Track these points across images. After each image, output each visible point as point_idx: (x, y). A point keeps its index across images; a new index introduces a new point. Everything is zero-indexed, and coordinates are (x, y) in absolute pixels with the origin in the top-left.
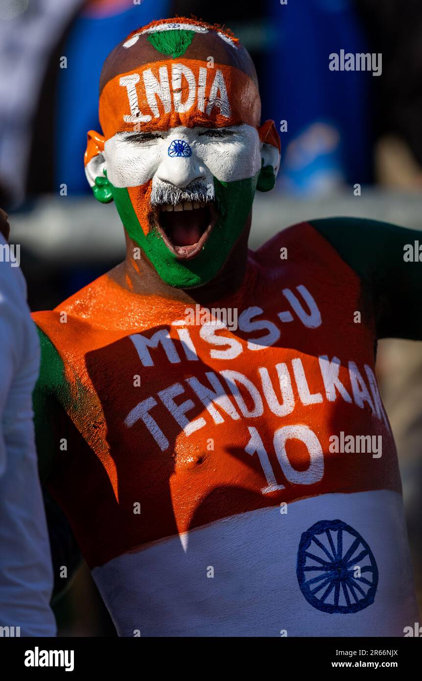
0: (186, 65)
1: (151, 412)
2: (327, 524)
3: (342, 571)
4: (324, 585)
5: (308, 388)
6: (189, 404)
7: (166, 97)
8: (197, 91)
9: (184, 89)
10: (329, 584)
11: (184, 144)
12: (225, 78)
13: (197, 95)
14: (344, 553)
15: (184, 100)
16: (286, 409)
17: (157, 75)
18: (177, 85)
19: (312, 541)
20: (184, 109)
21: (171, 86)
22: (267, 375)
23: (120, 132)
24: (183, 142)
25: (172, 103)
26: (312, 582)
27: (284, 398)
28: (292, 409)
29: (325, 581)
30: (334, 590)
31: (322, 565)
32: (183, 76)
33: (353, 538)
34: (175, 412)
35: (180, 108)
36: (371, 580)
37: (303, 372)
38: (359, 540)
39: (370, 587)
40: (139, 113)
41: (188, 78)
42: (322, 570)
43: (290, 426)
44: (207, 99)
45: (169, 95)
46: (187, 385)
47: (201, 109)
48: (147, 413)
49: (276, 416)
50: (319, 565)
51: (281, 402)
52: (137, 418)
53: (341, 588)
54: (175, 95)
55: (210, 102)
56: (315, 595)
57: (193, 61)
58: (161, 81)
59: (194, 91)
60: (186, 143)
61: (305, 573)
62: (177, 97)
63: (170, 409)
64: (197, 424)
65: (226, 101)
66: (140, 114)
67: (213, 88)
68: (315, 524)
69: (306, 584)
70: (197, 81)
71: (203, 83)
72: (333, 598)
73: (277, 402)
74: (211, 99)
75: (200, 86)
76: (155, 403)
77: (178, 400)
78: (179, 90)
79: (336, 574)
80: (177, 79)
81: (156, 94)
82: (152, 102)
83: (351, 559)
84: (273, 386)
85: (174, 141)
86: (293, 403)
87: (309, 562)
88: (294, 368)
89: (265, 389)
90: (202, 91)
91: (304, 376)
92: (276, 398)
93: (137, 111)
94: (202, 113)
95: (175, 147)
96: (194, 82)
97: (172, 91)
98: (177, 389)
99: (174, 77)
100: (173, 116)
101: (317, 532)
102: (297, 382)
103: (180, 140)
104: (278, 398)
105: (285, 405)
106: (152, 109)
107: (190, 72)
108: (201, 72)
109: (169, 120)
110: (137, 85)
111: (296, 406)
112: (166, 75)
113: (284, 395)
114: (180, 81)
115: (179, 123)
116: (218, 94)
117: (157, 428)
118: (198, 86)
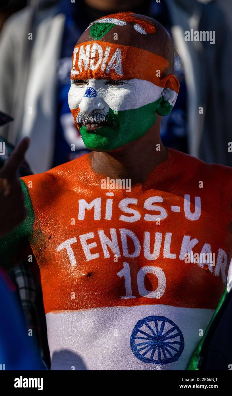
0: (100, 45)
1: (72, 246)
2: (156, 317)
3: (160, 341)
4: (147, 347)
5: (170, 249)
6: (94, 245)
7: (87, 61)
8: (103, 59)
9: (96, 58)
10: (150, 347)
11: (92, 89)
12: (122, 53)
13: (102, 62)
14: (163, 333)
15: (95, 64)
16: (153, 257)
17: (85, 49)
18: (93, 55)
19: (144, 324)
20: (94, 68)
21: (90, 55)
22: (149, 236)
24: (92, 88)
25: (89, 64)
26: (138, 345)
27: (154, 251)
28: (156, 258)
29: (147, 345)
30: (152, 350)
31: (147, 337)
32: (97, 50)
33: (171, 326)
34: (85, 247)
36: (178, 349)
37: (170, 241)
38: (176, 327)
39: (177, 352)
41: (99, 52)
42: (147, 340)
43: (152, 267)
44: (107, 64)
45: (89, 60)
46: (97, 234)
47: (103, 69)
48: (70, 245)
49: (146, 259)
50: (146, 337)
51: (152, 252)
52: (63, 248)
53: (157, 350)
54: (91, 60)
55: (108, 66)
56: (140, 352)
57: (104, 43)
58: (86, 53)
59: (101, 60)
60: (94, 89)
61: (135, 340)
62: (92, 61)
63: (83, 246)
64: (94, 256)
65: (120, 66)
66: (75, 70)
67: (112, 58)
68: (149, 317)
69: (135, 346)
70: (104, 54)
71: (107, 55)
72: (150, 355)
73: (150, 252)
74: (109, 65)
75: (105, 57)
76: (76, 241)
77: (89, 241)
78: (94, 58)
79: (156, 342)
80: (94, 52)
81: (82, 60)
82: (80, 63)
83: (168, 336)
84: (150, 243)
85: (87, 88)
86: (158, 255)
87: (139, 335)
88: (166, 237)
89: (145, 243)
90: (105, 60)
91: (170, 243)
92: (150, 250)
93: (74, 68)
94: (103, 71)
95: (87, 91)
96: (102, 55)
97: (90, 58)
98: (91, 235)
99: (93, 51)
100: (88, 72)
101: (149, 320)
102: (165, 245)
103: (91, 87)
104: (151, 250)
105: (153, 255)
106: (79, 68)
107: (101, 48)
108: (107, 49)
109: (87, 74)
110: (77, 54)
111: (159, 257)
112: (89, 49)
113: (155, 249)
114: (95, 53)
115: (91, 76)
116: (115, 62)
117: (73, 254)
118: (104, 57)
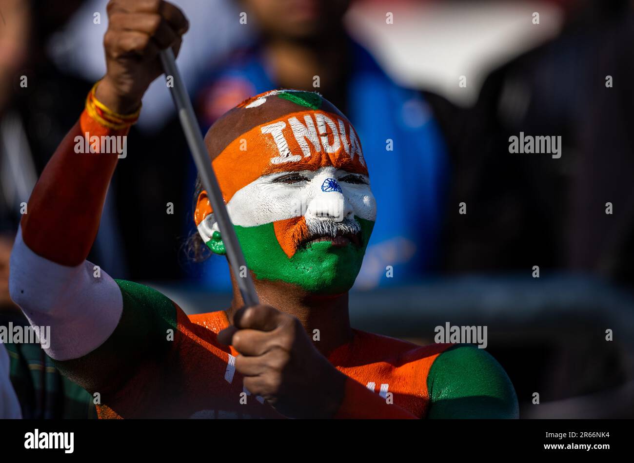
0: (327, 116)
7: (314, 139)
8: (340, 137)
9: (329, 134)
11: (336, 182)
13: (341, 140)
15: (331, 143)
17: (303, 122)
18: (322, 130)
20: (332, 150)
21: (317, 131)
23: (267, 174)
25: (321, 144)
32: (326, 123)
35: (328, 149)
40: (289, 153)
41: (330, 126)
44: (350, 145)
45: (317, 138)
47: (347, 151)
54: (322, 138)
58: (308, 126)
59: (338, 137)
62: (325, 140)
66: (289, 155)
67: (350, 136)
70: (338, 129)
71: (343, 131)
74: (352, 146)
75: (341, 134)
78: (325, 135)
80: (322, 126)
81: (305, 137)
82: (302, 143)
85: (327, 180)
90: (344, 138)
93: (287, 151)
94: (349, 155)
95: (330, 183)
96: (336, 130)
97: (319, 135)
99: (319, 124)
100: (323, 156)
106: (302, 149)
107: (331, 121)
108: (340, 123)
109: (321, 159)
110: (283, 131)
112: (311, 121)
114: (324, 127)
115: (329, 163)
116: (355, 144)
